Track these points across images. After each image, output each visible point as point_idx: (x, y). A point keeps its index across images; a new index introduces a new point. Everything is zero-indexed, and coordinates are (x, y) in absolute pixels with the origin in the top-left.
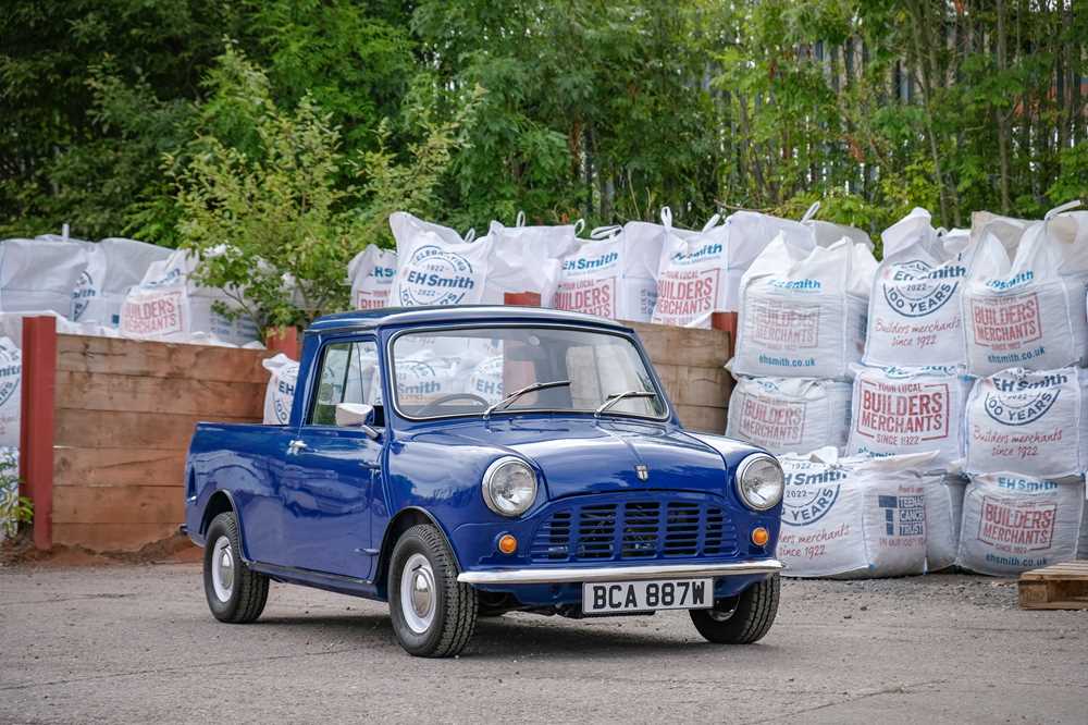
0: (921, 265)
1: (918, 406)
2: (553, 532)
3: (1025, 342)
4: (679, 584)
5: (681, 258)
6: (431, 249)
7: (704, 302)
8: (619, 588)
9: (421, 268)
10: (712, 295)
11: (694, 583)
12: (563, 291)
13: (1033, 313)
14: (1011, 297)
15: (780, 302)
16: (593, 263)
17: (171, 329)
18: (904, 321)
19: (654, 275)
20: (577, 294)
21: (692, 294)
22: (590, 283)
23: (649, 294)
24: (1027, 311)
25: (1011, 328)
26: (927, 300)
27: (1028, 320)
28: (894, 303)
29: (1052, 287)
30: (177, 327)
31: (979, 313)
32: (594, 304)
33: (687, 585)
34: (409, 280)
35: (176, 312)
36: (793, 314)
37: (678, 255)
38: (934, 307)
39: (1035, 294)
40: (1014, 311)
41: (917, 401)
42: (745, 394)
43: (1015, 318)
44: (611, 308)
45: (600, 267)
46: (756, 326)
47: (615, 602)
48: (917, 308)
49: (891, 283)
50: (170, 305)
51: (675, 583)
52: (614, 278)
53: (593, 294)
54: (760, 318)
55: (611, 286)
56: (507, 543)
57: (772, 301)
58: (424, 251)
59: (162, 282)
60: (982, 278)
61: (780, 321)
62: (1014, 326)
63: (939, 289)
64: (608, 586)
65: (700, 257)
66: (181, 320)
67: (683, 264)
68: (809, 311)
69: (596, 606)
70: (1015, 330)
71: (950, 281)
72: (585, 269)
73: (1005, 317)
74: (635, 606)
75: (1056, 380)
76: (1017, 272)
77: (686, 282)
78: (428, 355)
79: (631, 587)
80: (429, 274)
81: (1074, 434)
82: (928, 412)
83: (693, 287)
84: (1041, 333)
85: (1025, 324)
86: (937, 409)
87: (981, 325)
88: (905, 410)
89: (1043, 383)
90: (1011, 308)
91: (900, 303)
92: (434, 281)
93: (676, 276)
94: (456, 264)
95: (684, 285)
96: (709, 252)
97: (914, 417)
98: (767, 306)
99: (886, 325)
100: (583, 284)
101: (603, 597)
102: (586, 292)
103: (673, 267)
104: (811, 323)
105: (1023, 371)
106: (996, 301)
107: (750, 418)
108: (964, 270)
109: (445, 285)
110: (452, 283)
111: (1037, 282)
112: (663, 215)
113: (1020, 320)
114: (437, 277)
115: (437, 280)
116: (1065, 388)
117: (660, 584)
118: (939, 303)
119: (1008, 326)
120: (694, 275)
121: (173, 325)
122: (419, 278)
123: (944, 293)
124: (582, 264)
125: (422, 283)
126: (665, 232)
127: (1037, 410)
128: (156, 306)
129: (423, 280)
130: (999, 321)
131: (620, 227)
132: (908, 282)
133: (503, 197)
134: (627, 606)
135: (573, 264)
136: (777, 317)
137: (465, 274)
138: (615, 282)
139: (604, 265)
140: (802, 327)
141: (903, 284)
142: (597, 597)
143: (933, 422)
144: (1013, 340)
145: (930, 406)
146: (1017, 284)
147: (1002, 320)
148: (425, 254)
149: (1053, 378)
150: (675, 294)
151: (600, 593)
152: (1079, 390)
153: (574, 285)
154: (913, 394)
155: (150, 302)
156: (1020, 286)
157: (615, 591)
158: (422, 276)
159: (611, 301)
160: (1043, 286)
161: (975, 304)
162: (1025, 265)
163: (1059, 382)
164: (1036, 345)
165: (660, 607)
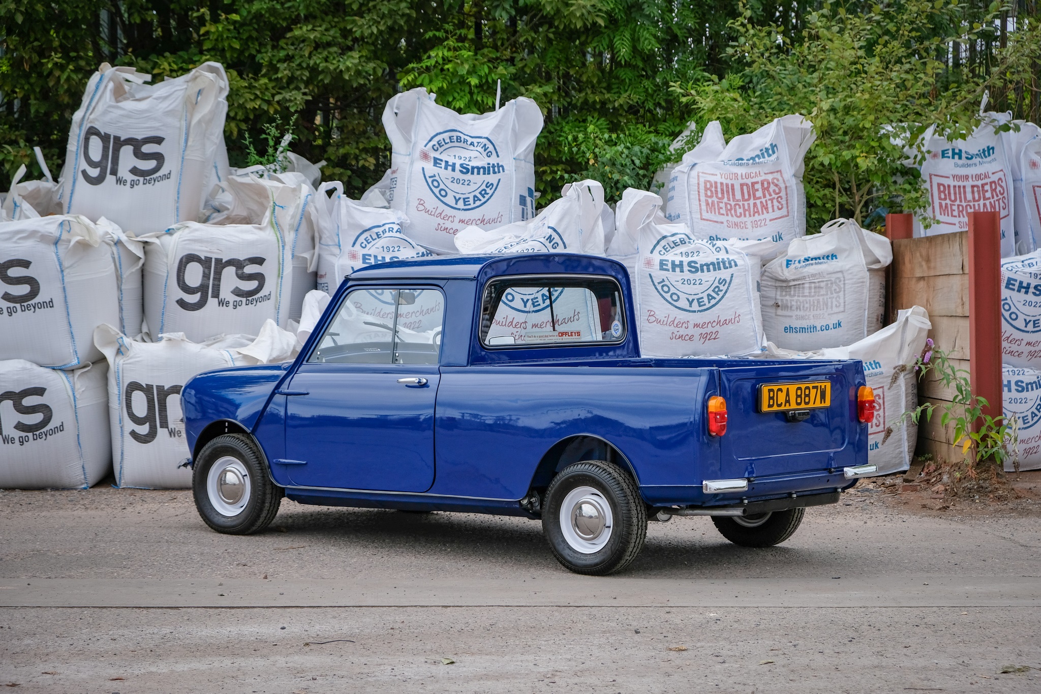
17: (778, 213)
30: (784, 212)
35: (783, 194)
50: (776, 185)
59: (753, 158)
66: (787, 203)
121: (780, 209)
128: (758, 186)
155: (749, 181)
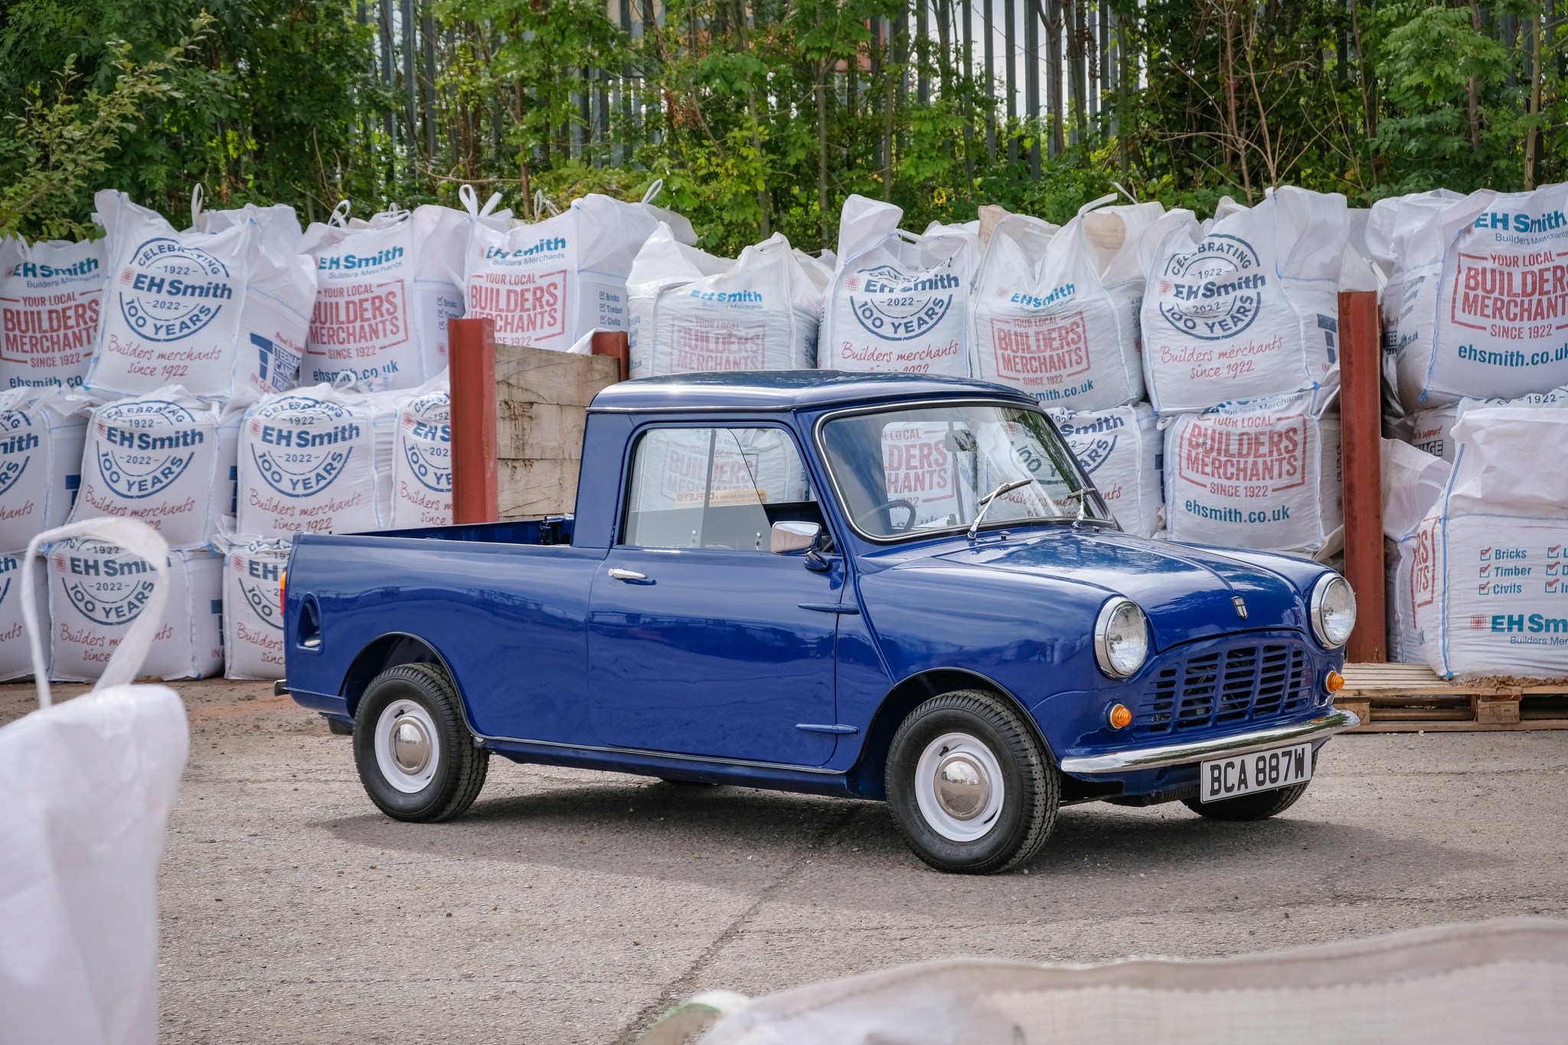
0: (893, 273)
1: (918, 457)
2: (1158, 696)
3: (1069, 375)
4: (1284, 754)
5: (504, 256)
6: (166, 244)
7: (546, 315)
8: (1233, 765)
9: (155, 269)
10: (559, 306)
11: (1295, 752)
12: (325, 299)
13: (1079, 337)
14: (1050, 318)
15: (712, 321)
16: (367, 260)
18: (884, 346)
19: (457, 280)
20: (348, 303)
21: (528, 305)
22: (368, 289)
23: (447, 303)
24: (1071, 335)
25: (1051, 357)
26: (915, 319)
27: (1073, 347)
28: (869, 323)
29: (1099, 304)
31: (1004, 339)
32: (375, 317)
33: (1289, 754)
34: (136, 286)
36: (730, 335)
37: (498, 252)
38: (924, 327)
39: (1080, 313)
40: (1055, 335)
41: (915, 452)
42: (668, 444)
43: (1056, 344)
44: (400, 323)
45: (378, 267)
46: (676, 352)
47: (1229, 785)
48: (902, 329)
49: (861, 297)
51: (1279, 752)
52: (402, 281)
53: (373, 303)
54: (682, 341)
55: (398, 293)
56: (1120, 715)
57: (699, 319)
58: (154, 246)
60: (1002, 293)
61: (712, 346)
62: (1054, 353)
63: (931, 305)
64: (1223, 762)
65: (535, 255)
67: (512, 264)
68: (751, 333)
69: (1214, 792)
70: (1056, 360)
71: (941, 294)
72: (356, 270)
73: (1042, 343)
74: (1246, 787)
75: (1111, 423)
76: (1053, 285)
77: (518, 288)
78: (177, 392)
79: (1243, 761)
80: (169, 278)
81: (1135, 491)
82: (930, 466)
83: (529, 295)
84: (1089, 364)
85: (1069, 352)
86: (941, 461)
87: (1009, 352)
88: (900, 464)
89: (1093, 426)
90: (1050, 331)
91: (878, 323)
92: (176, 288)
93: (503, 281)
94: (206, 265)
95: (516, 292)
96: (549, 249)
97: (912, 473)
98: (693, 326)
99: (859, 351)
100: (356, 290)
101: (1218, 779)
102: (361, 301)
103: (493, 267)
104: (755, 348)
105: (1067, 412)
106: (1029, 322)
107: (678, 475)
108: (956, 279)
109: (193, 294)
110: (204, 291)
111: (1081, 297)
112: (462, 196)
113: (1062, 347)
114: (180, 283)
115: (182, 287)
116: (1123, 433)
117: (1267, 755)
118: (931, 323)
119: (1048, 354)
120: (530, 279)
122: (152, 283)
123: (937, 309)
124: (351, 262)
125: (159, 291)
126: (471, 220)
127: (1090, 462)
129: (160, 286)
130: (1033, 347)
131: (408, 212)
132: (886, 296)
133: (150, 160)
134: (1239, 789)
135: (335, 262)
136: (708, 341)
137: (220, 279)
138: (403, 288)
139: (384, 264)
140: (743, 354)
141: (878, 298)
142: (1214, 780)
143: (936, 478)
144: (1054, 373)
145: (932, 458)
146: (1056, 301)
147: (1038, 346)
148: (156, 250)
149: (1107, 420)
150: (503, 305)
151: (1216, 773)
152: (1138, 434)
153: (341, 292)
154: (909, 442)
156: (1062, 304)
157: (1229, 770)
158: (157, 281)
159: (399, 314)
160: (1089, 302)
161: (997, 325)
162: (1062, 276)
163: (1116, 426)
164: (1083, 379)
165: (1268, 786)
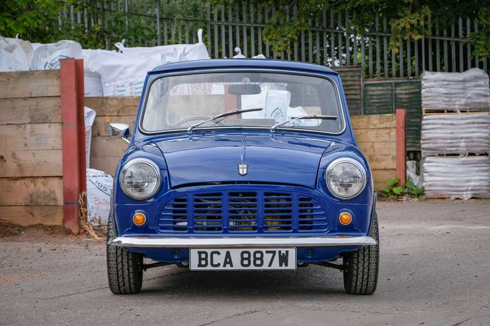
2: (174, 212)
4: (267, 252)
8: (219, 253)
11: (280, 252)
33: (274, 253)
47: (215, 263)
51: (264, 251)
56: (138, 218)
64: (209, 251)
69: (200, 265)
74: (232, 266)
79: (228, 253)
101: (206, 259)
117: (252, 251)
134: (225, 266)
142: (200, 259)
151: (203, 256)
157: (215, 255)
165: (252, 267)
